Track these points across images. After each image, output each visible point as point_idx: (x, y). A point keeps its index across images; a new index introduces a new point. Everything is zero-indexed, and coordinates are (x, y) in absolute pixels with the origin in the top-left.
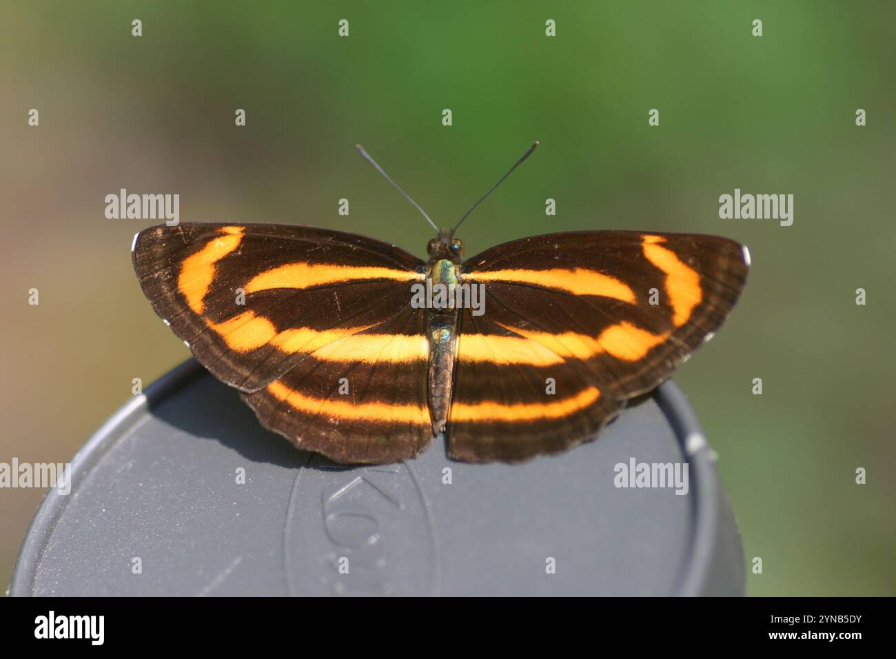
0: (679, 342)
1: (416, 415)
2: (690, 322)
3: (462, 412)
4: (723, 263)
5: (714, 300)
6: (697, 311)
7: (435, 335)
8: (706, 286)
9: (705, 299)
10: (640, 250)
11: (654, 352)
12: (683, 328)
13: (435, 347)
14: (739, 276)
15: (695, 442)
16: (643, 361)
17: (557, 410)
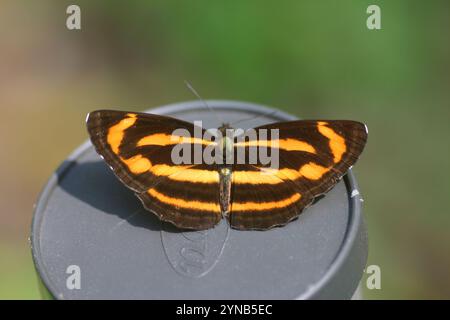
0: (337, 171)
1: (215, 208)
2: (341, 161)
3: (237, 207)
4: (355, 133)
5: (352, 150)
6: (344, 156)
7: (223, 171)
8: (348, 144)
9: (348, 150)
10: (317, 129)
11: (325, 176)
12: (339, 164)
13: (222, 177)
14: (363, 139)
15: (355, 193)
16: (321, 180)
17: (282, 204)
